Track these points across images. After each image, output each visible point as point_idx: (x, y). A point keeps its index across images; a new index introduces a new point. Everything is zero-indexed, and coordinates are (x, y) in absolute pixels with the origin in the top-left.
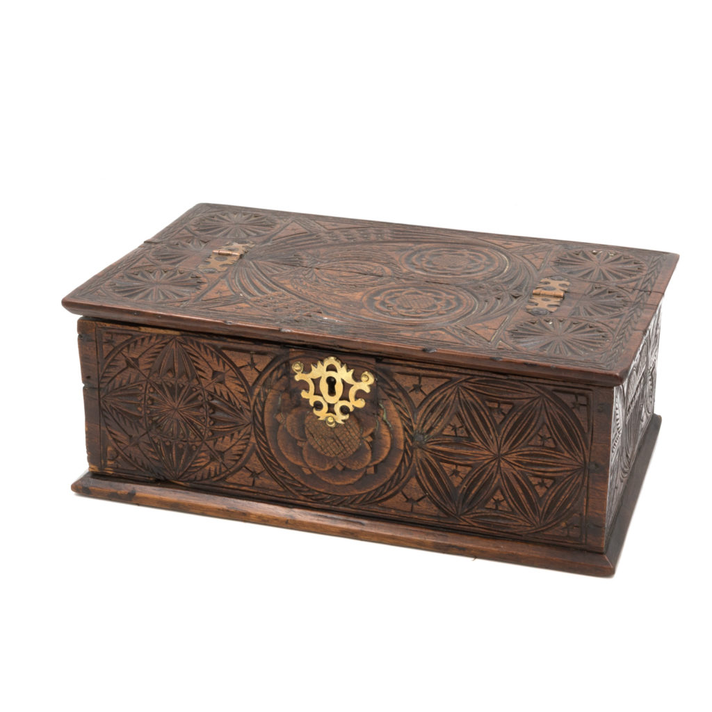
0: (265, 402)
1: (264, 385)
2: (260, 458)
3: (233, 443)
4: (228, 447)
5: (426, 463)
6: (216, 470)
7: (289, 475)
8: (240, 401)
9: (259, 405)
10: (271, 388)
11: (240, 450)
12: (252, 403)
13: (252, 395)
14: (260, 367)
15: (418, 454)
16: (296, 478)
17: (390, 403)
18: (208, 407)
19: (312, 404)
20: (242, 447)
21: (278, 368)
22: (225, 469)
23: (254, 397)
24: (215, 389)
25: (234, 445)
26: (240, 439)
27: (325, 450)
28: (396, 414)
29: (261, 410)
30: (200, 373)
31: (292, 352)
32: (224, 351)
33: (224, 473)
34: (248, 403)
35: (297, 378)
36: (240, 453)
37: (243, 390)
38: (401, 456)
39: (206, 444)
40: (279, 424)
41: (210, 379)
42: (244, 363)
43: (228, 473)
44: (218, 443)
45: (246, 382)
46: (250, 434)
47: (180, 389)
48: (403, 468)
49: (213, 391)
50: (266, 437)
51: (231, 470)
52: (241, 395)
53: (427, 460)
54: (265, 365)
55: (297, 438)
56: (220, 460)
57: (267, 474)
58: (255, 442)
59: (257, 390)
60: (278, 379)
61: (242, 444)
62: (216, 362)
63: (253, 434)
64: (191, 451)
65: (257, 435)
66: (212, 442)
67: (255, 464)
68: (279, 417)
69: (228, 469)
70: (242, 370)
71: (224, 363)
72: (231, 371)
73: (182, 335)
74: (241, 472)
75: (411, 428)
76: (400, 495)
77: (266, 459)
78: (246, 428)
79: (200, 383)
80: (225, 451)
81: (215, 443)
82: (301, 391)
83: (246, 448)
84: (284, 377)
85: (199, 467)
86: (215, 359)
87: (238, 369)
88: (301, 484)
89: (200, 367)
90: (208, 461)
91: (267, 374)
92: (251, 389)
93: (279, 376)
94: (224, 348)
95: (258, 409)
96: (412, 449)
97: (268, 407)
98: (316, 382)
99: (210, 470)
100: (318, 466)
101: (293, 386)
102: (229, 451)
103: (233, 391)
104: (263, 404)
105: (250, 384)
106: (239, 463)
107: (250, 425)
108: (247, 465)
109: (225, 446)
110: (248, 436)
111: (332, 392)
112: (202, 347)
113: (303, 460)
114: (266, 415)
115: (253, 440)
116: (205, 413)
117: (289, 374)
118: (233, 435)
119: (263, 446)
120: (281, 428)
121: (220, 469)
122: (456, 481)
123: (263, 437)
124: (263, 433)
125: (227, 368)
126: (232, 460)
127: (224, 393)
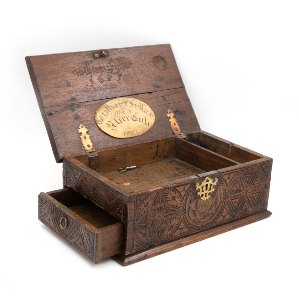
1: (187, 195)
2: (183, 222)
3: (176, 221)
5: (228, 202)
7: (191, 224)
8: (179, 204)
10: (189, 195)
13: (183, 200)
14: (186, 189)
15: (227, 200)
16: (193, 224)
17: (221, 186)
18: (169, 211)
20: (178, 221)
21: (191, 188)
24: (172, 203)
26: (178, 218)
27: (202, 211)
28: (222, 189)
30: (168, 199)
31: (196, 180)
34: (182, 204)
35: (197, 188)
36: (178, 223)
37: (180, 200)
38: (222, 203)
39: (167, 225)
41: (171, 200)
42: (182, 190)
43: (173, 233)
44: (171, 223)
46: (181, 215)
47: (161, 208)
48: (222, 207)
51: (174, 231)
52: (180, 202)
54: (188, 188)
55: (195, 210)
56: (172, 229)
57: (185, 227)
58: (182, 217)
59: (185, 198)
60: (191, 192)
62: (173, 193)
64: (162, 231)
65: (183, 214)
66: (169, 223)
67: (182, 225)
68: (190, 205)
72: (178, 194)
74: (177, 230)
75: (225, 192)
76: (221, 216)
77: (185, 221)
78: (180, 213)
79: (168, 203)
80: (173, 225)
82: (197, 193)
83: (180, 220)
84: (193, 190)
85: (164, 235)
87: (180, 193)
88: (195, 226)
89: (168, 197)
90: (168, 231)
91: (188, 191)
93: (191, 190)
95: (184, 205)
96: (225, 199)
98: (202, 188)
99: (168, 234)
100: (200, 217)
101: (195, 192)
103: (178, 202)
104: (186, 202)
105: (183, 197)
106: (177, 227)
107: (182, 212)
108: (179, 227)
109: (173, 223)
111: (206, 189)
112: (169, 189)
113: (196, 217)
114: (187, 206)
116: (168, 214)
117: (195, 188)
118: (176, 218)
119: (185, 218)
120: (190, 208)
121: (171, 232)
122: (235, 204)
123: (185, 214)
124: (185, 213)
125: (177, 193)
126: (175, 227)
127: (175, 203)
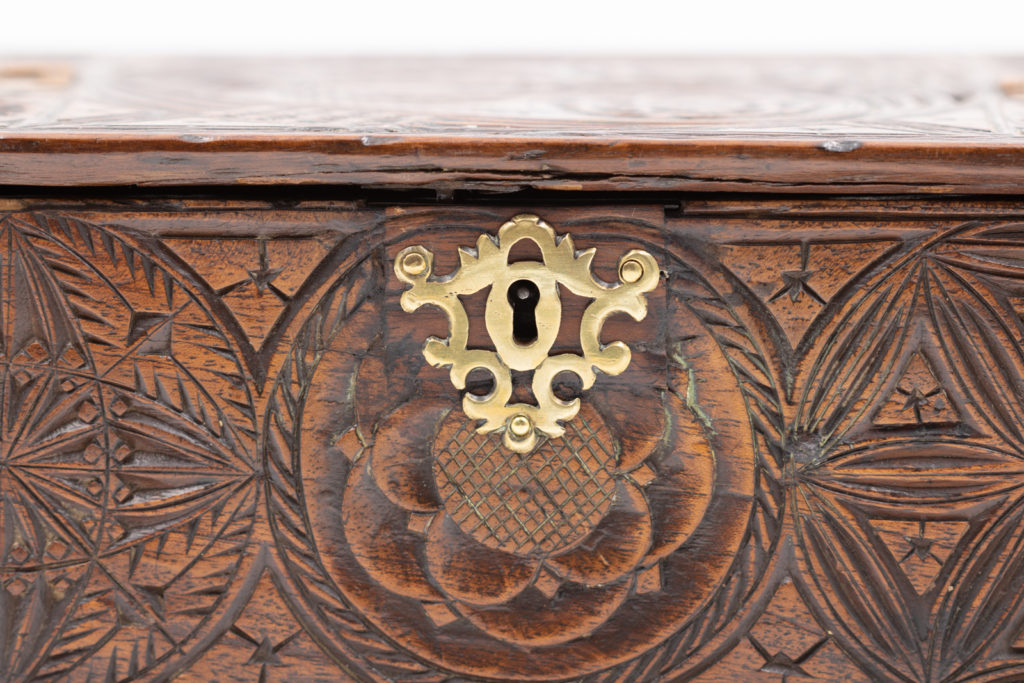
0: (302, 399)
1: (301, 342)
2: (283, 593)
3: (194, 553)
4: (177, 569)
5: (824, 529)
6: (135, 653)
7: (382, 635)
8: (221, 404)
9: (283, 410)
10: (325, 347)
11: (216, 575)
12: (261, 408)
13: (260, 379)
14: (289, 285)
15: (801, 501)
16: (402, 643)
17: (709, 345)
18: (114, 440)
19: (458, 381)
20: (223, 564)
21: (347, 279)
22: (169, 647)
23: (269, 387)
24: (137, 376)
25: (199, 558)
26: (219, 537)
27: (502, 535)
28: (728, 380)
29: (289, 427)
30: (89, 329)
31: (394, 219)
32: (171, 245)
33: (161, 660)
34: (247, 409)
35: (409, 303)
36: (217, 583)
37: (231, 369)
38: (745, 518)
39: (103, 569)
40: (348, 466)
41: (121, 345)
42: (239, 276)
43: (176, 658)
44: (143, 560)
45: (242, 337)
46: (251, 515)
48: (753, 555)
49: (130, 383)
50: (305, 519)
51: (186, 649)
52: (225, 385)
53: (828, 519)
54: (308, 273)
55: (408, 505)
56: (152, 619)
57: (306, 645)
58: (269, 538)
59: (278, 361)
60: (347, 317)
61: (225, 554)
62: (144, 285)
63: (262, 511)
64: (51, 606)
65: (275, 517)
66: (123, 560)
67: (268, 616)
68: (350, 446)
69: (177, 647)
70: (230, 302)
71: (170, 283)
72: (194, 308)
73: (29, 209)
74: (221, 649)
75: (777, 419)
76: (744, 649)
78: (241, 495)
79: (88, 361)
80: (167, 587)
81: (134, 564)
82: (422, 347)
83: (239, 564)
84: (368, 306)
85: (79, 651)
86: (140, 274)
87: (215, 300)
88: (422, 661)
89: (87, 308)
90: (110, 627)
91: (313, 302)
92: (257, 362)
93: (351, 305)
94: (169, 236)
95: (279, 426)
96: (780, 490)
97: (316, 415)
98: (474, 305)
99: (114, 659)
100: (479, 591)
101: (398, 333)
102: (182, 582)
103: (197, 374)
104: (298, 407)
105: (256, 344)
106: (217, 618)
107: (253, 483)
108: (241, 624)
109: (167, 566)
110: (247, 523)
111: (525, 332)
112: (97, 239)
113: (424, 578)
114: (309, 444)
115: (262, 533)
116: (102, 465)
117: (384, 293)
118: (193, 525)
119: (294, 549)
120: (355, 479)
121: (151, 648)
122: (923, 575)
123: (295, 519)
124: (297, 503)
125: (181, 298)
126: (190, 614)
127: (168, 388)
